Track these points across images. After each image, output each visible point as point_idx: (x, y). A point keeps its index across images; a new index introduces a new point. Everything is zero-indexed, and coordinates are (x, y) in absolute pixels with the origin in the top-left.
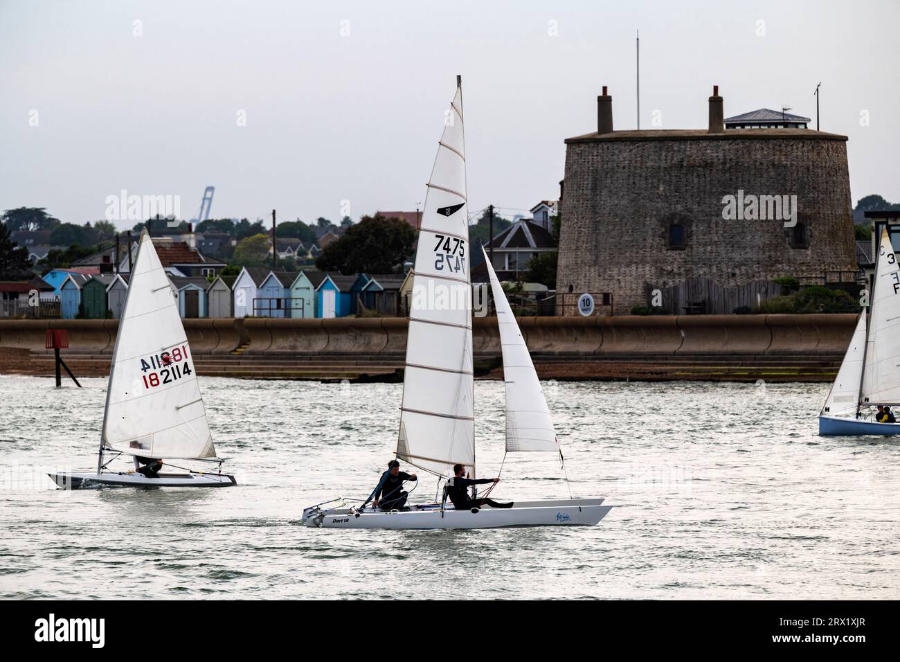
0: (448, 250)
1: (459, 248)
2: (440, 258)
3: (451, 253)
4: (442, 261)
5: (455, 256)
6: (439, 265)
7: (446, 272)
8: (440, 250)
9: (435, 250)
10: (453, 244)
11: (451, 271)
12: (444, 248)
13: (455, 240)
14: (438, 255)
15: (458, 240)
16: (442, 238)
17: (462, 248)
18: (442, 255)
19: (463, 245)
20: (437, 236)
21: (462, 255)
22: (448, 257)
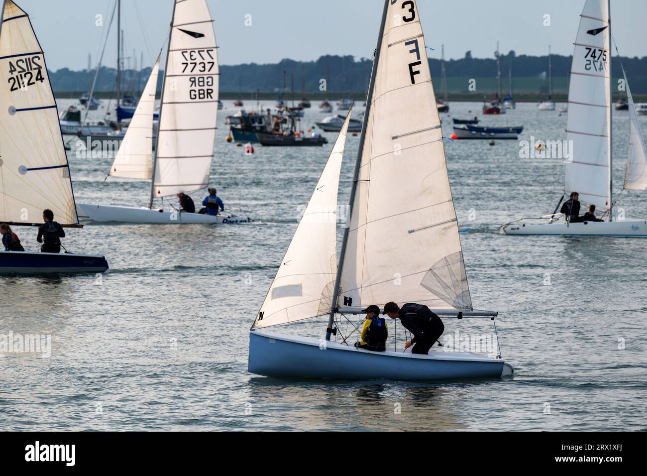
0: (594, 57)
1: (602, 56)
2: (588, 62)
3: (596, 59)
4: (590, 64)
5: (599, 61)
6: (588, 67)
7: (592, 71)
8: (589, 57)
9: (586, 57)
10: (598, 53)
11: (596, 70)
12: (592, 56)
13: (599, 50)
14: (587, 60)
15: (602, 51)
16: (590, 49)
17: (605, 55)
18: (590, 61)
19: (605, 53)
20: (587, 48)
21: (605, 60)
22: (594, 61)
